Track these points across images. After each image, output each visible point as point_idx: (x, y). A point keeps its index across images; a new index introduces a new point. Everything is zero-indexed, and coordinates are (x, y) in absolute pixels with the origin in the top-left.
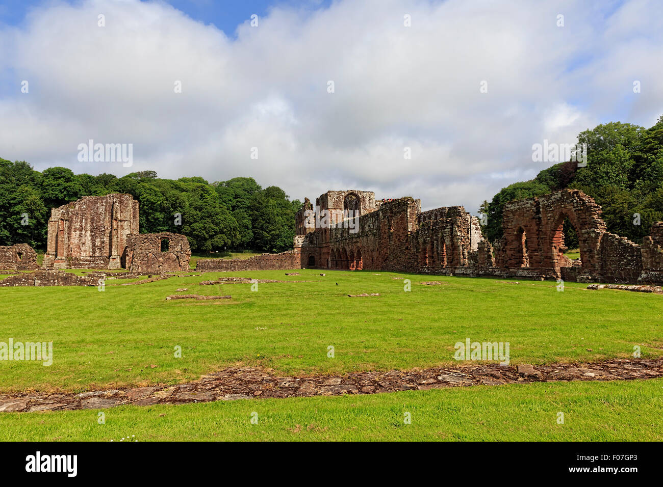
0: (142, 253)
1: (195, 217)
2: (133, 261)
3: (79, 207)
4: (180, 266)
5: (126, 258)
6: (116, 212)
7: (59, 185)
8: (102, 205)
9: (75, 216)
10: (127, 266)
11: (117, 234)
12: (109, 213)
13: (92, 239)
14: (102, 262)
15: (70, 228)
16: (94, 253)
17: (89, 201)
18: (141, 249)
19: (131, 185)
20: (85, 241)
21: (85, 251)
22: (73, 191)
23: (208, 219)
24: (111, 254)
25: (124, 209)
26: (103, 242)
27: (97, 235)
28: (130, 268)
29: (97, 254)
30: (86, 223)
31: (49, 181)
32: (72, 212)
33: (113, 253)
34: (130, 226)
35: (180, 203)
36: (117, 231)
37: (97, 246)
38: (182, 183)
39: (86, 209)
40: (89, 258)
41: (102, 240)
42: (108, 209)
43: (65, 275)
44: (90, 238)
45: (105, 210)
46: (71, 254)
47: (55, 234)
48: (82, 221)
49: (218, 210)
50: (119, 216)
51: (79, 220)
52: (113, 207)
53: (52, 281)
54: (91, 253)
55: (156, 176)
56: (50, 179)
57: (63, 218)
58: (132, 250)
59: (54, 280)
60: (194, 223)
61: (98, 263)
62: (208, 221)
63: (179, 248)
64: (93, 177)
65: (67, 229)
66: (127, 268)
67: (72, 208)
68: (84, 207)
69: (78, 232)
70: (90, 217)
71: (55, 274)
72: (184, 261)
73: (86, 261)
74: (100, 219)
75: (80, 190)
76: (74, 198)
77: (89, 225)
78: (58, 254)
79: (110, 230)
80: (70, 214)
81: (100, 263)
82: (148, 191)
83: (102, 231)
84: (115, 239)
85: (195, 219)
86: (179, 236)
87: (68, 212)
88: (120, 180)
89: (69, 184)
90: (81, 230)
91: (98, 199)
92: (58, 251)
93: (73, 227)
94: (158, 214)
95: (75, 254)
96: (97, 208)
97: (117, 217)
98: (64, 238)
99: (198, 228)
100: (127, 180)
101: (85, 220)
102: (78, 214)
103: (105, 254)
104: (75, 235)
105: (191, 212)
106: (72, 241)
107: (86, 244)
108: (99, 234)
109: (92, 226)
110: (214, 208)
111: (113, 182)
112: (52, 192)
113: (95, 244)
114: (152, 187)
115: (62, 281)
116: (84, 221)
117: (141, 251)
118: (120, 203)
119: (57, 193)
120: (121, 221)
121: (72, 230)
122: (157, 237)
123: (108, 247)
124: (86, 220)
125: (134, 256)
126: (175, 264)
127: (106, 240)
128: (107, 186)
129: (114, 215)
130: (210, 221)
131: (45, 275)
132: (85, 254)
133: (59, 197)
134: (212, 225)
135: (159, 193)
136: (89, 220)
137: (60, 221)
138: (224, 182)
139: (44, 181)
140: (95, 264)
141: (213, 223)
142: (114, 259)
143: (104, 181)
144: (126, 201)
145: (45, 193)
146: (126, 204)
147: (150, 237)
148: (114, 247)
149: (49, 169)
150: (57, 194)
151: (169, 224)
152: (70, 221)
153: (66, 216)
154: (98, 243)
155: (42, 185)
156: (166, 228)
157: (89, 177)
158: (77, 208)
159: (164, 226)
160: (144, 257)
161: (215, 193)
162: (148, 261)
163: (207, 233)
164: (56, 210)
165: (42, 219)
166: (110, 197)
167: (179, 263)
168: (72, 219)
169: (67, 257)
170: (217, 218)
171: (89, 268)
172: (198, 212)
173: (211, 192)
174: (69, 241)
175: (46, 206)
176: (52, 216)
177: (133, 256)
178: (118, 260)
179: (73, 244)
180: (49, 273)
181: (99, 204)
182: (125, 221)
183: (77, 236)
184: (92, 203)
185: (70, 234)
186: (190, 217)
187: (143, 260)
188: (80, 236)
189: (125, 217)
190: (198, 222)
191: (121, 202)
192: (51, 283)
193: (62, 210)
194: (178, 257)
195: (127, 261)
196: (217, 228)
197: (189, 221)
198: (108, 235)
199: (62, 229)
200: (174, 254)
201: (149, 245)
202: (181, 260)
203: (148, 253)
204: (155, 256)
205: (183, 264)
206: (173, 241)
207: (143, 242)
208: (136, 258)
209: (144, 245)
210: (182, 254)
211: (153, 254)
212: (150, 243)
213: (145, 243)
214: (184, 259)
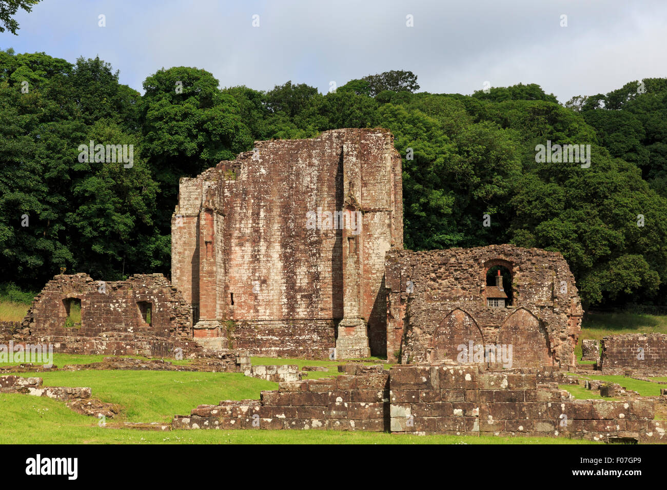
0: (434, 310)
1: (548, 200)
2: (409, 334)
3: (249, 172)
4: (552, 353)
5: (385, 325)
6: (352, 185)
7: (185, 116)
8: (311, 165)
9: (239, 201)
10: (390, 350)
11: (356, 250)
12: (329, 187)
13: (285, 267)
14: (315, 337)
15: (227, 236)
16: (292, 308)
17: (276, 154)
18: (430, 298)
19: (360, 109)
20: (269, 273)
21: (269, 303)
22: (220, 130)
23: (588, 207)
24: (342, 313)
25: (371, 174)
26: (315, 277)
27: (299, 255)
28: (399, 356)
29: (302, 312)
30: (269, 220)
31: (161, 105)
32: (230, 187)
33: (347, 309)
34: (389, 226)
35: (498, 159)
36: (357, 243)
37: (300, 290)
38: (488, 104)
39: (269, 177)
40: (279, 325)
41: (313, 270)
42: (326, 176)
43: (505, 384)
44: (280, 265)
45: (320, 179)
46: (232, 312)
47: (189, 254)
48: (258, 214)
49: (619, 178)
50: (357, 195)
51: (250, 211)
52: (341, 170)
53: (458, 412)
54: (285, 310)
55: (417, 87)
56: (164, 101)
57: (211, 207)
58: (402, 301)
59: (466, 408)
60: (545, 219)
61: (304, 341)
62: (588, 214)
63: (543, 296)
64: (260, 94)
65: (220, 237)
66: (390, 357)
67: (229, 177)
68: (263, 171)
69: (248, 248)
70: (278, 201)
71: (468, 377)
72: (563, 339)
73: (271, 332)
74: (306, 207)
75: (236, 128)
76: (225, 153)
77: (276, 226)
78: (202, 311)
79: (333, 241)
80: (227, 193)
81: (311, 339)
82: (408, 127)
83: (311, 244)
84: (350, 267)
85: (547, 205)
86: (544, 256)
87: (221, 187)
88: (330, 97)
89: (208, 112)
90: (255, 242)
91: (298, 148)
92: (201, 304)
93: (236, 234)
94: (437, 193)
95: (243, 313)
96: (298, 175)
97: (354, 200)
98: (211, 264)
99: (558, 235)
100: (350, 97)
101: (266, 211)
102: (246, 193)
103: (322, 314)
104: (241, 255)
105: (532, 186)
106: (234, 272)
107: (269, 282)
108: (306, 251)
109: (285, 229)
110: (604, 170)
111: (312, 105)
112: (171, 138)
113: (294, 283)
114: (418, 113)
115: (494, 411)
116: (262, 214)
117: (430, 305)
118: (360, 156)
119: (181, 138)
120: (365, 212)
121: (234, 241)
122: (476, 260)
123: (330, 291)
124: (269, 210)
125: (412, 320)
126: (536, 347)
127: (325, 269)
128: (297, 118)
129: (346, 192)
130: (595, 212)
131: (428, 384)
132: (268, 311)
133: (185, 150)
134: (602, 227)
135: (440, 132)
136: (276, 211)
137: (203, 215)
138: (600, 97)
139: (147, 108)
140: (298, 342)
141: (603, 217)
142: (350, 327)
143: (289, 103)
144: (374, 151)
145: (151, 140)
146: (375, 157)
147: (453, 260)
148: (348, 292)
149: (159, 72)
150: (182, 143)
151: (465, 225)
152: (228, 215)
153: (217, 199)
154: (302, 280)
155: (142, 119)
156: (459, 237)
157: (251, 95)
158: (244, 176)
159: (453, 231)
160: (441, 322)
161: (588, 127)
162: (452, 337)
163: (589, 252)
164: (190, 183)
165: (145, 213)
166: (330, 138)
167: (548, 344)
168: (232, 208)
169: (222, 321)
170: (617, 204)
171: (280, 353)
172: (556, 187)
173: (575, 125)
174: (226, 273)
175: (154, 178)
176: (181, 202)
177: (407, 319)
178: (362, 332)
179: (235, 284)
180: (443, 375)
181: (301, 164)
182: (375, 211)
183: (248, 258)
184: (282, 158)
185: (227, 252)
186: (530, 202)
187: (436, 333)
188: (255, 258)
189: (375, 201)
190: (556, 215)
191: (363, 154)
192: (455, 420)
193: (208, 183)
194: (543, 324)
195: (390, 336)
196: (619, 235)
197: (530, 215)
198: (330, 255)
199: (209, 239)
200: (531, 313)
201: (452, 285)
202: (554, 332)
203: (452, 311)
204: (474, 321)
205: (560, 347)
206: (524, 273)
207: (433, 275)
208: (418, 326)
209: (437, 285)
210: (557, 313)
211: (466, 312)
212: (456, 279)
213: (440, 277)
214: (562, 332)
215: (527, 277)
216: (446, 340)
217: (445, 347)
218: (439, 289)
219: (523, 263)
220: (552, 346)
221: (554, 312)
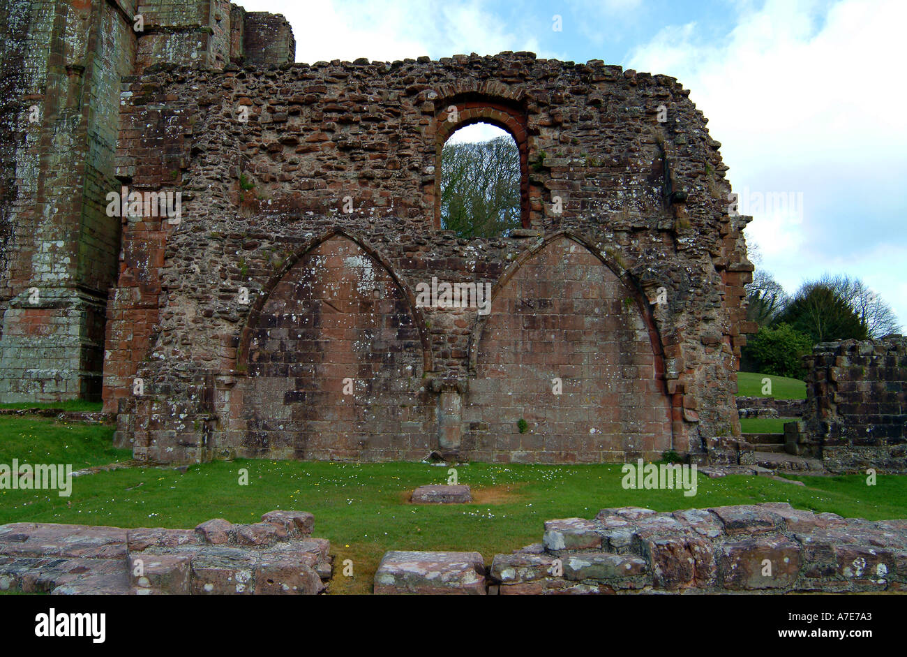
4: (673, 396)
18: (251, 207)
63: (630, 203)
122: (409, 92)
142: (37, 311)
160: (274, 282)
167: (661, 363)
178: (70, 327)
187: (257, 320)
194: (638, 294)
195: (118, 333)
200: (595, 252)
201: (329, 168)
202: (682, 322)
203: (317, 243)
204: (395, 278)
205: (698, 374)
206: (565, 134)
207: (270, 138)
208: (190, 293)
209: (278, 168)
210: (691, 254)
211: (364, 248)
212: (345, 148)
213: (292, 143)
214: (706, 320)
215: (574, 143)
216: (290, 346)
217: (285, 373)
218: (284, 180)
219: (561, 103)
220: (672, 372)
221: (676, 248)
